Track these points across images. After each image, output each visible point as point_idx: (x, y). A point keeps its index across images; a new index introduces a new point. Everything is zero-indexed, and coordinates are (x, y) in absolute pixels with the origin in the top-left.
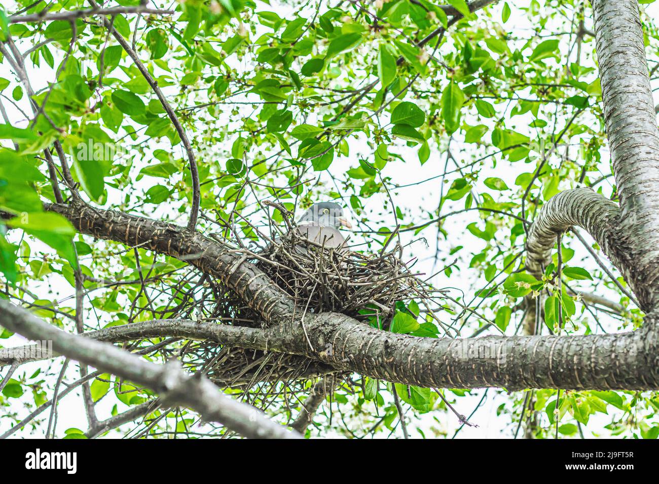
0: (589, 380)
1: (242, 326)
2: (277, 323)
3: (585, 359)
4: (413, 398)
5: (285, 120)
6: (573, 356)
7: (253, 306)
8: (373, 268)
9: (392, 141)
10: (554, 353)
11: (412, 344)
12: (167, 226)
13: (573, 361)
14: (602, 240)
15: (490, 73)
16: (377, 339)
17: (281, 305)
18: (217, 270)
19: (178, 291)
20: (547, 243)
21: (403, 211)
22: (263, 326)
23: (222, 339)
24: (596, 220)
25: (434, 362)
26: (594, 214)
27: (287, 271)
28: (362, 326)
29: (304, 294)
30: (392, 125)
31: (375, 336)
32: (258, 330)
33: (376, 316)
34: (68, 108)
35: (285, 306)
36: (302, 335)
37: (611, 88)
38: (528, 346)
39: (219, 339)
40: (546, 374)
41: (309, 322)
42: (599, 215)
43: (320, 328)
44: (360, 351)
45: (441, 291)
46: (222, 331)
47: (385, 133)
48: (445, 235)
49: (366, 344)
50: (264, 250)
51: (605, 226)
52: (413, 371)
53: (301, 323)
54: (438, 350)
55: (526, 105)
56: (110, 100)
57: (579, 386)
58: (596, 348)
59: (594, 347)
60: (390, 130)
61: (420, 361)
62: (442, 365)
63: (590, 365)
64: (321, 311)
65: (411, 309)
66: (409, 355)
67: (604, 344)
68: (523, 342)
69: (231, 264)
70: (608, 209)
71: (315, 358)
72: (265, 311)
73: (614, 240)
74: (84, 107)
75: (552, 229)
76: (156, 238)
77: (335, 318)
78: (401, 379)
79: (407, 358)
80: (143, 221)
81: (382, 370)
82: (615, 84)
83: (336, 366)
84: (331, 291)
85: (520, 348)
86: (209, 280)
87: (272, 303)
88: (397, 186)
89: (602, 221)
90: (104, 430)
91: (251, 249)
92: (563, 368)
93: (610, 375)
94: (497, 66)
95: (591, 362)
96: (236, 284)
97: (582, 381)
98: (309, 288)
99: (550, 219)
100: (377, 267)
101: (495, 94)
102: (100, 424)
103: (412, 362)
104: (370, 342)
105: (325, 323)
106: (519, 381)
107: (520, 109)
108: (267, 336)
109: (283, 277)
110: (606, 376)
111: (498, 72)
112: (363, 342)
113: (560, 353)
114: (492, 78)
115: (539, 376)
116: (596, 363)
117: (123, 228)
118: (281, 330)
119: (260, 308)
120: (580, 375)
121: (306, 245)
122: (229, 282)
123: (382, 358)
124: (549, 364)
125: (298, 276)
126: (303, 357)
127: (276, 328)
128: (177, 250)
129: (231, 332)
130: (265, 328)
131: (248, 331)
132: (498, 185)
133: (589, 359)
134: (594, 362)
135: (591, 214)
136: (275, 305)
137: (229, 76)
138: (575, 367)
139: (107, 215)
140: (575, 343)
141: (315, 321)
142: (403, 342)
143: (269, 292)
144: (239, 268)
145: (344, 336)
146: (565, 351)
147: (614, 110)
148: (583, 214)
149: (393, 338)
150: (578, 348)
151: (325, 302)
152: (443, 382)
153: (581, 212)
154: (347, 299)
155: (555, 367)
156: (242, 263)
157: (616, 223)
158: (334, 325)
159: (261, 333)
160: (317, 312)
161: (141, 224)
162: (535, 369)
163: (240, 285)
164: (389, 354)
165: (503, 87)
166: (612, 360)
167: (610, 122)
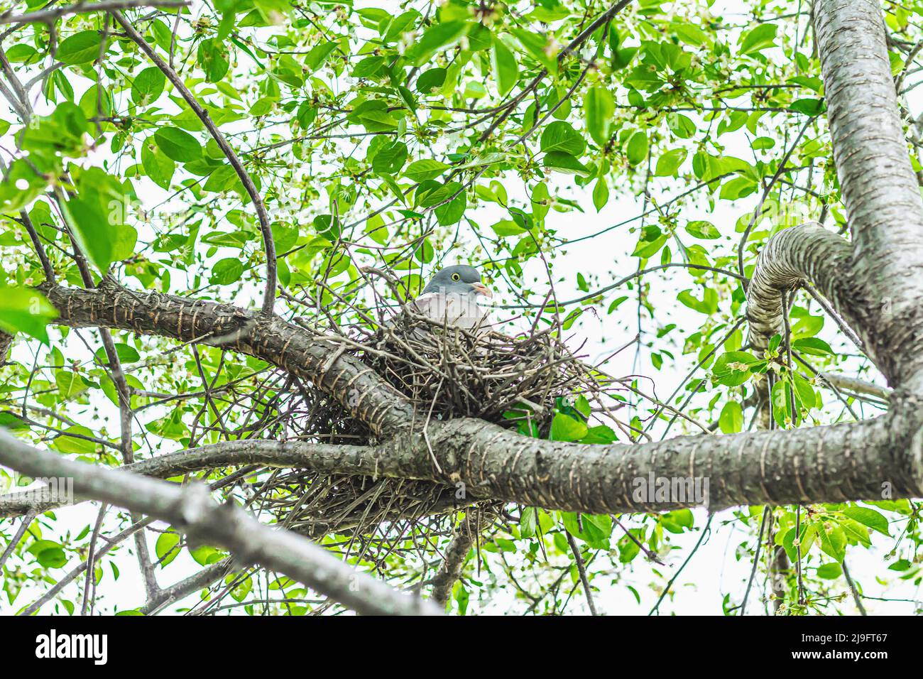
0: (817, 489)
1: (343, 444)
2: (390, 437)
3: (809, 459)
4: (587, 531)
5: (397, 156)
6: (792, 458)
7: (358, 415)
8: (522, 353)
9: (545, 175)
10: (766, 455)
11: (574, 455)
12: (233, 310)
13: (793, 465)
14: (830, 293)
15: (683, 74)
16: (527, 451)
17: (395, 412)
18: (305, 369)
19: (258, 401)
20: (772, 307)
21: (587, 280)
22: (371, 442)
23: (316, 463)
24: (821, 265)
25: (604, 477)
26: (818, 258)
27: (403, 364)
28: (506, 434)
29: (426, 394)
30: (543, 154)
31: (524, 447)
32: (364, 448)
33: (526, 419)
34: (59, 147)
35: (401, 413)
36: (424, 451)
37: (834, 80)
38: (731, 447)
39: (312, 465)
40: (757, 485)
41: (434, 433)
42: (826, 258)
43: (449, 441)
44: (504, 468)
45: (620, 381)
46: (315, 452)
47: (536, 164)
48: (650, 309)
49: (511, 459)
50: (370, 337)
51: (833, 274)
52: (576, 492)
53: (423, 435)
54: (609, 460)
55: (738, 118)
56: (153, 143)
57: (804, 498)
58: (824, 444)
59: (821, 442)
60: (542, 161)
61: (584, 478)
62: (615, 481)
63: (816, 468)
64: (451, 416)
65: (579, 408)
66: (570, 470)
67: (835, 437)
68: (724, 442)
69: (324, 358)
70: (838, 248)
71: (444, 482)
72: (374, 421)
73: (844, 291)
74: (80, 144)
75: (773, 286)
76: (219, 328)
77: (469, 426)
78: (562, 505)
79: (567, 475)
80: (200, 305)
81: (536, 493)
82: (840, 74)
83: (475, 492)
84: (464, 389)
85: (721, 452)
86: (298, 384)
87: (382, 409)
88: (564, 242)
89: (830, 266)
90: (167, 602)
91: (351, 336)
92: (779, 475)
93: (845, 480)
94: (693, 64)
95: (818, 464)
96: (332, 387)
97: (808, 492)
98: (433, 385)
99: (768, 271)
100: (528, 351)
101: (693, 104)
102: (162, 593)
103: (574, 479)
104: (518, 455)
105: (456, 433)
106: (722, 498)
107: (729, 122)
108: (377, 456)
109: (398, 373)
110: (839, 482)
111: (696, 72)
112: (508, 457)
113: (774, 454)
114: (688, 82)
115: (747, 488)
116: (825, 465)
117: (174, 317)
118: (397, 447)
119: (367, 419)
120: (804, 483)
121: (429, 326)
122: (323, 384)
123: (534, 477)
124: (760, 470)
125: (417, 370)
126: (429, 482)
127: (389, 443)
128: (249, 344)
129: (329, 454)
130: (374, 446)
131: (351, 451)
132: (706, 231)
133: (815, 459)
134: (823, 464)
135: (814, 258)
136: (388, 413)
137: (316, 100)
138: (797, 473)
139: (152, 299)
140: (794, 439)
141: (443, 431)
142: (561, 452)
143: (377, 394)
144: (335, 363)
145: (482, 449)
146: (781, 450)
147: (839, 110)
148: (805, 259)
149: (548, 448)
150: (800, 446)
151: (456, 405)
152: (618, 505)
153: (802, 256)
154: (487, 399)
155: (770, 474)
156: (340, 356)
157: (847, 267)
158: (467, 435)
159: (368, 452)
160: (446, 418)
161: (198, 309)
162: (742, 478)
163: (338, 387)
164: (543, 471)
165: (704, 93)
166: (846, 459)
167: (835, 127)
